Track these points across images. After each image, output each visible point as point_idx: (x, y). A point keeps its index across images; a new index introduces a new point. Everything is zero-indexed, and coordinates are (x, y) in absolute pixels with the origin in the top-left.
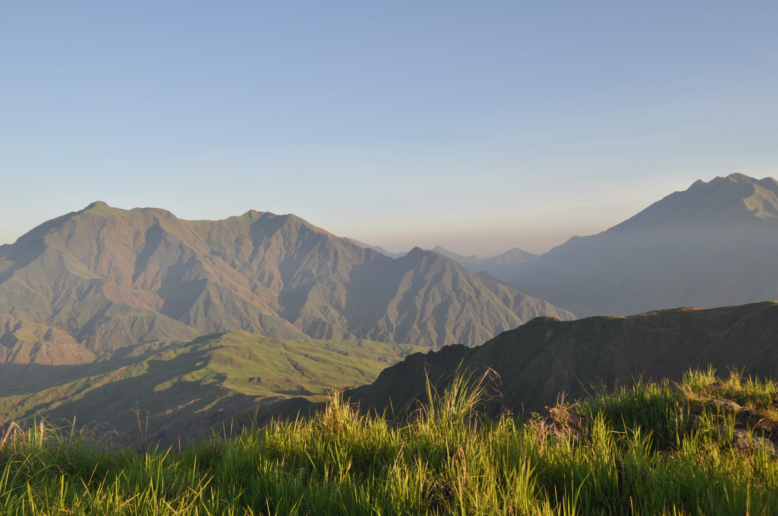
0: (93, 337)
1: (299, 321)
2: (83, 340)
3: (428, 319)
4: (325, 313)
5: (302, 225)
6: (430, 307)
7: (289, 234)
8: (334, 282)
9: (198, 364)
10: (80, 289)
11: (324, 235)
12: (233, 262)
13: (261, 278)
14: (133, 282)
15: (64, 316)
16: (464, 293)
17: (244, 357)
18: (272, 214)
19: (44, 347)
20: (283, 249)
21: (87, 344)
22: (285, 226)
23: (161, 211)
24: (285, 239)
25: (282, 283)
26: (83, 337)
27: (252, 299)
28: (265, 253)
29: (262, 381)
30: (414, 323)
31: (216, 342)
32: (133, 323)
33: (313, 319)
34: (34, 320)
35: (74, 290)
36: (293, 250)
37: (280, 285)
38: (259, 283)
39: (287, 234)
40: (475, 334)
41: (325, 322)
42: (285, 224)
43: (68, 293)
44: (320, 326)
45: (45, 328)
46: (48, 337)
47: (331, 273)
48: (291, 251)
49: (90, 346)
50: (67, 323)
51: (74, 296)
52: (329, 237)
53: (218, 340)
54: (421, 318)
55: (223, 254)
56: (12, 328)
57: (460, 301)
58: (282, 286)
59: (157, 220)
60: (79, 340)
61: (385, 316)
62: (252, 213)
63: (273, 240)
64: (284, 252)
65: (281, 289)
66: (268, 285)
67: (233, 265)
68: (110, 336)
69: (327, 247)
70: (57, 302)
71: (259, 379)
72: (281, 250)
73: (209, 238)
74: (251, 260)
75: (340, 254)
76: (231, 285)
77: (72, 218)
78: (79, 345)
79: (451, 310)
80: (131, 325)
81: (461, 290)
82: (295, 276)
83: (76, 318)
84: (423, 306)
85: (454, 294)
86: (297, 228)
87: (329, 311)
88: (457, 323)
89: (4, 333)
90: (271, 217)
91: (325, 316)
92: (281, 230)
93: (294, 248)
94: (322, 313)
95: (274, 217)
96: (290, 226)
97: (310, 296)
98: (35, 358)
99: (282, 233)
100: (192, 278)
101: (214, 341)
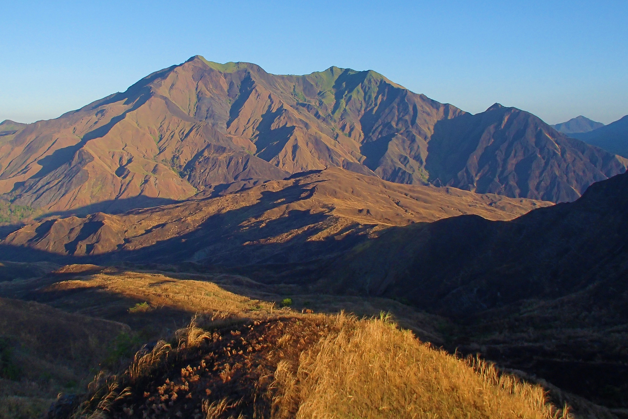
0: (193, 174)
1: (379, 169)
2: (185, 175)
3: (510, 174)
4: (405, 163)
5: (382, 81)
6: (512, 163)
7: (369, 88)
8: (414, 135)
9: (303, 195)
10: (182, 132)
11: (403, 90)
12: (317, 113)
13: (343, 128)
14: (228, 128)
15: (168, 154)
16: (548, 149)
17: (347, 192)
18: (352, 71)
19: (152, 180)
20: (363, 102)
21: (189, 180)
22: (365, 81)
23: (252, 65)
24: (366, 93)
25: (362, 134)
26: (185, 173)
27: (335, 146)
28: (346, 106)
29: (371, 212)
30: (495, 177)
31: (317, 176)
32: (229, 163)
33: (393, 168)
34: (144, 156)
35: (177, 132)
36: (373, 104)
37: (360, 136)
38: (340, 132)
39: (367, 89)
40: (560, 191)
41: (405, 172)
42: (366, 80)
43: (172, 134)
44: (400, 174)
45: (153, 164)
46: (155, 171)
47: (410, 126)
48: (371, 105)
49: (191, 181)
50: (171, 160)
51: (177, 137)
52: (408, 93)
53: (319, 174)
54: (502, 172)
55: (307, 105)
56: (125, 163)
57: (544, 158)
58: (363, 137)
59: (249, 73)
60: (182, 175)
61: (464, 169)
62: (334, 69)
63: (354, 95)
64: (364, 105)
65: (361, 139)
66: (350, 135)
67: (317, 115)
68: (208, 173)
69: (406, 101)
70: (162, 141)
71: (368, 211)
72: (361, 104)
73: (294, 91)
74: (333, 112)
75: (419, 108)
76: (316, 133)
77: (175, 70)
78: (182, 180)
79: (534, 165)
80: (227, 164)
81: (545, 146)
82: (374, 128)
83: (179, 156)
84: (505, 161)
85: (538, 150)
86: (377, 83)
87: (408, 162)
88: (541, 179)
89: (119, 166)
90: (351, 73)
91: (405, 166)
92: (361, 85)
93: (374, 102)
94: (401, 163)
95: (354, 73)
96: (370, 81)
97: (389, 146)
98: (144, 189)
99: (362, 88)
100: (281, 126)
101: (315, 175)
